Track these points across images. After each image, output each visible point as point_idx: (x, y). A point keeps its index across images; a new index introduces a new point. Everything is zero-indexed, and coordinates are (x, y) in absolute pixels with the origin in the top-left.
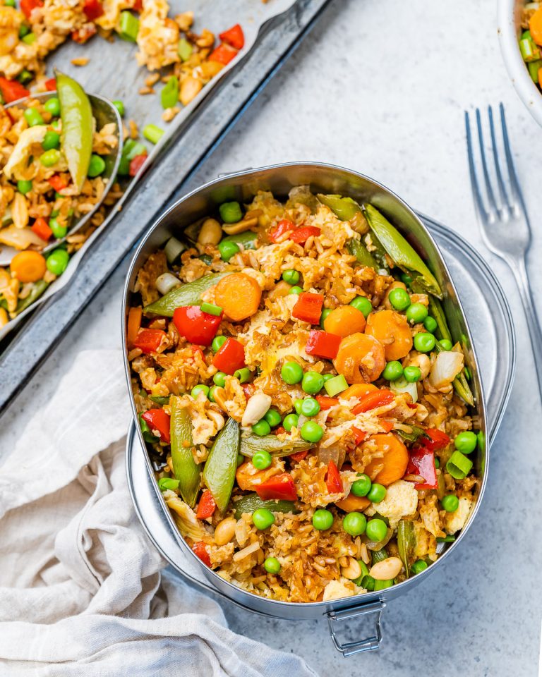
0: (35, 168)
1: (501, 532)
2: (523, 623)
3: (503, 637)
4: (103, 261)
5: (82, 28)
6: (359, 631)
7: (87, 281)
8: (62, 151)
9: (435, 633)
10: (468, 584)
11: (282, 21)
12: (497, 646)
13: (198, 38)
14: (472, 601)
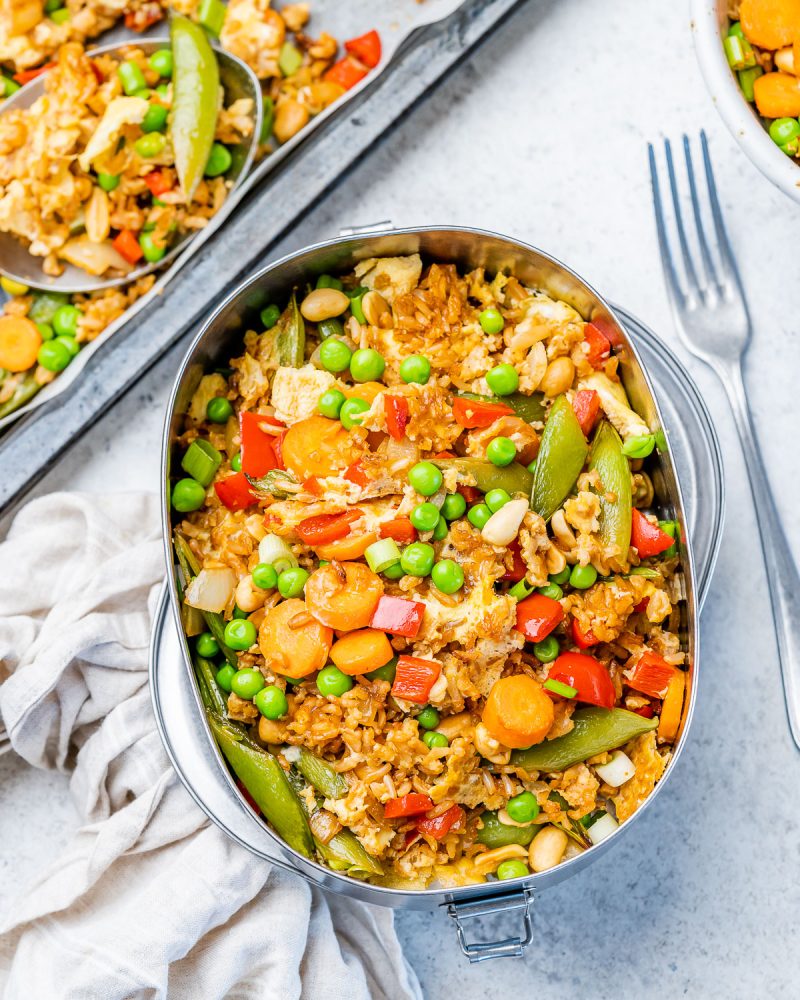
0: (126, 157)
1: (708, 775)
2: (741, 912)
3: (711, 934)
4: (124, 361)
5: (140, 9)
6: (495, 926)
7: (96, 388)
8: (169, 136)
9: (610, 929)
10: (658, 853)
11: (438, 34)
12: (702, 947)
13: (313, 45)
14: (665, 879)
